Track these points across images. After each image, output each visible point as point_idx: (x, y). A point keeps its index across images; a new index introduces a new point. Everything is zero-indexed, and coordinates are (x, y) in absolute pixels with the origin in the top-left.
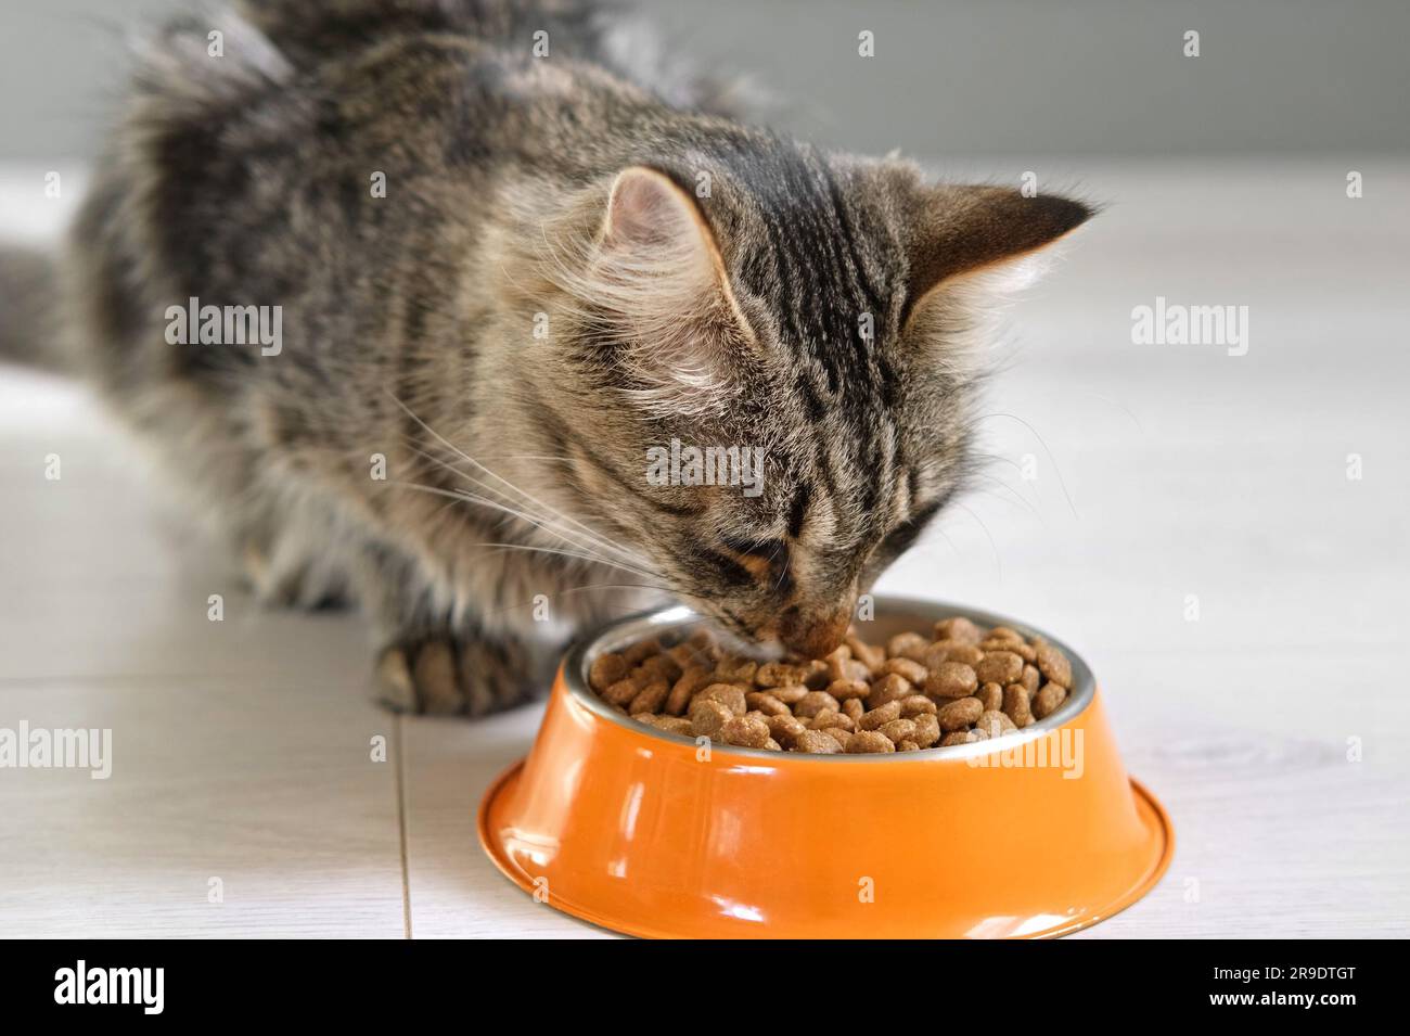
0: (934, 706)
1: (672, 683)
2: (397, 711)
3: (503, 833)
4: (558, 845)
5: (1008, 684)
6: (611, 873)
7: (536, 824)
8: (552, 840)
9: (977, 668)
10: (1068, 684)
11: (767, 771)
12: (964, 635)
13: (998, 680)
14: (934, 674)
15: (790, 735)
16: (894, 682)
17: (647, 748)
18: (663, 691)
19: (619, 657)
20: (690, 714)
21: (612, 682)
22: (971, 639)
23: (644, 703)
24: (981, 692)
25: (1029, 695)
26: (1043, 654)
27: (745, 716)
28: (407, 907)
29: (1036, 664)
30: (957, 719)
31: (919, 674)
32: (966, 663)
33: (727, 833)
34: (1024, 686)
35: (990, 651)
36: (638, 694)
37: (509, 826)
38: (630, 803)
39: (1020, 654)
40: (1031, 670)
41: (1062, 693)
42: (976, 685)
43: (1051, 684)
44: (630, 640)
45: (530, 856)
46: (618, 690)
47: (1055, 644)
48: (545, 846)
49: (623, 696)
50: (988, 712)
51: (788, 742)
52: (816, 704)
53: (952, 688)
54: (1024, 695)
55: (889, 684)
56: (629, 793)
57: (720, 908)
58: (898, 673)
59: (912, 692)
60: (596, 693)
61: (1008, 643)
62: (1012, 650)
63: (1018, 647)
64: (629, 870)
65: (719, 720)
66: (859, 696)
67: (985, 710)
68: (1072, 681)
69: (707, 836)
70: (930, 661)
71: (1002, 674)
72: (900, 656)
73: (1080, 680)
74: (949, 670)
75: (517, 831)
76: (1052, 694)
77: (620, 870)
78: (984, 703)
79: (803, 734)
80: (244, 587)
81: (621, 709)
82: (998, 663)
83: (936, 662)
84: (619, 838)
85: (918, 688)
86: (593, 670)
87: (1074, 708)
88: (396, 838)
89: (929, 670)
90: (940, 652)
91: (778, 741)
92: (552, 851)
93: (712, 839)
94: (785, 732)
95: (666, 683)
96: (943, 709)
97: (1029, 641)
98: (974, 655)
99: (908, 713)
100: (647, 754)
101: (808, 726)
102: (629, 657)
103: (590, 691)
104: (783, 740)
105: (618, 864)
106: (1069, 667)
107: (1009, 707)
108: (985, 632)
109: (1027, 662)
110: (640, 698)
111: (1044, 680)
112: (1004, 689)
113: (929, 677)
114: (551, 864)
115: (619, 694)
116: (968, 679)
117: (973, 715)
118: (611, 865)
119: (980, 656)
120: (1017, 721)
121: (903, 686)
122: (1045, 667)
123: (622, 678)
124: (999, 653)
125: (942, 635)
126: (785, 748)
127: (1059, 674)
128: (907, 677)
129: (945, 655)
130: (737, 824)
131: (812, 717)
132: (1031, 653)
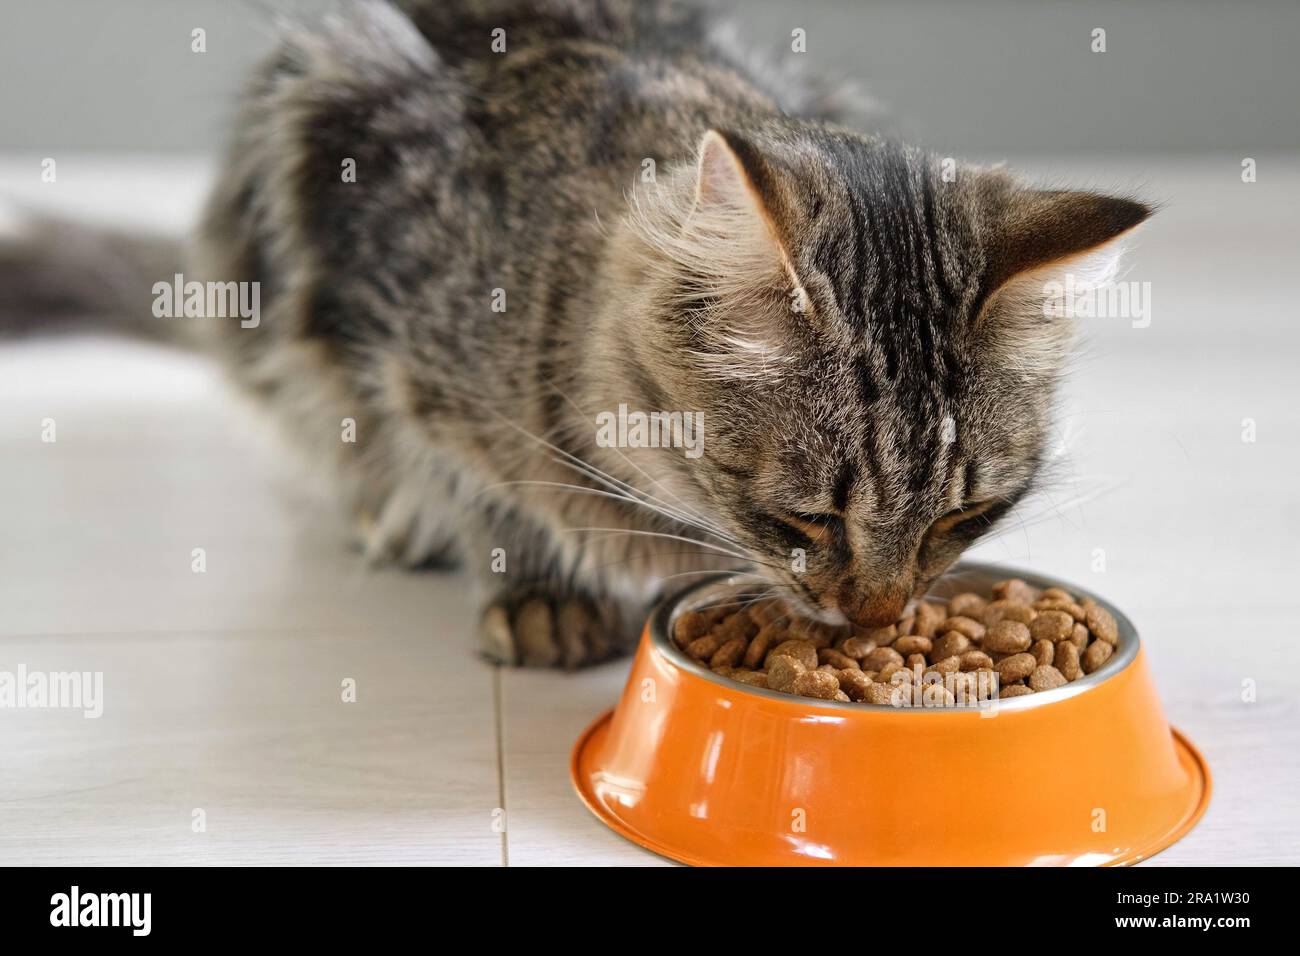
0: (991, 661)
1: (750, 639)
2: (497, 663)
3: (594, 776)
4: (644, 788)
5: (1059, 641)
6: (693, 814)
7: (624, 769)
8: (638, 784)
9: (1030, 627)
10: (1114, 642)
11: (837, 720)
12: (1019, 596)
13: (1050, 638)
14: (990, 631)
15: (858, 687)
16: (954, 639)
17: (727, 699)
18: (741, 647)
19: (701, 615)
20: (766, 666)
21: (695, 638)
22: (1025, 600)
23: (724, 657)
24: (1034, 648)
25: (1079, 651)
26: (1092, 613)
27: (816, 669)
28: (505, 844)
29: (1085, 623)
30: (1011, 673)
31: (978, 631)
32: (1021, 621)
33: (800, 776)
34: (1074, 643)
35: (1043, 610)
36: (718, 648)
37: (598, 770)
38: (711, 749)
39: (1070, 613)
40: (1080, 628)
41: (1109, 649)
42: (1030, 642)
43: (1099, 641)
44: (712, 598)
45: (618, 798)
46: (700, 645)
47: (1103, 604)
48: (632, 789)
49: (704, 651)
50: (1040, 667)
51: (856, 694)
52: (882, 659)
53: (1008, 644)
54: (1074, 651)
55: (949, 640)
56: (710, 741)
57: (794, 847)
58: (957, 630)
59: (973, 648)
60: (681, 648)
61: (1060, 603)
62: (1063, 609)
63: (1068, 606)
64: (709, 812)
65: (793, 674)
66: (922, 651)
67: (1038, 665)
68: (1118, 638)
69: (782, 779)
70: (987, 619)
71: (1054, 632)
72: (960, 614)
73: (1126, 637)
74: (1005, 628)
75: (606, 775)
76: (1100, 650)
77: (701, 811)
78: (1037, 659)
79: (870, 687)
80: (356, 548)
81: (701, 662)
82: (1050, 622)
83: (993, 620)
84: (701, 781)
85: (976, 644)
86: (677, 628)
87: (1120, 663)
88: (495, 781)
89: (987, 628)
90: (997, 611)
91: (847, 693)
92: (639, 794)
93: (786, 783)
94: (854, 684)
95: (744, 638)
96: (999, 664)
97: (1079, 601)
98: (1028, 614)
99: (966, 668)
100: (727, 704)
101: (875, 679)
102: (711, 615)
103: (674, 645)
104: (851, 692)
105: (699, 805)
106: (1115, 626)
107: (1059, 662)
108: (1038, 593)
109: (1076, 621)
110: (720, 652)
111: (1092, 637)
112: (1056, 645)
113: (987, 634)
114: (637, 807)
115: (701, 648)
116: (1023, 636)
117: (1027, 669)
118: (693, 807)
119: (1034, 615)
120: (1067, 675)
121: (963, 643)
122: (1093, 625)
123: (705, 634)
124: (1051, 612)
125: (999, 595)
126: (853, 699)
127: (1106, 632)
128: (967, 635)
129: (1001, 614)
130: (810, 769)
131: (879, 671)
132: (1081, 612)
